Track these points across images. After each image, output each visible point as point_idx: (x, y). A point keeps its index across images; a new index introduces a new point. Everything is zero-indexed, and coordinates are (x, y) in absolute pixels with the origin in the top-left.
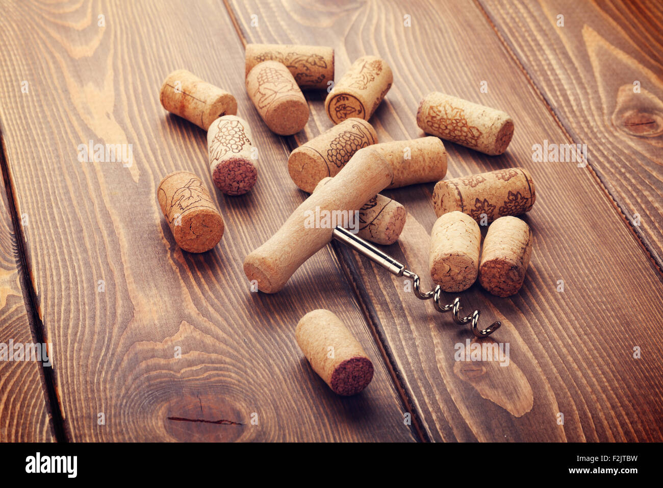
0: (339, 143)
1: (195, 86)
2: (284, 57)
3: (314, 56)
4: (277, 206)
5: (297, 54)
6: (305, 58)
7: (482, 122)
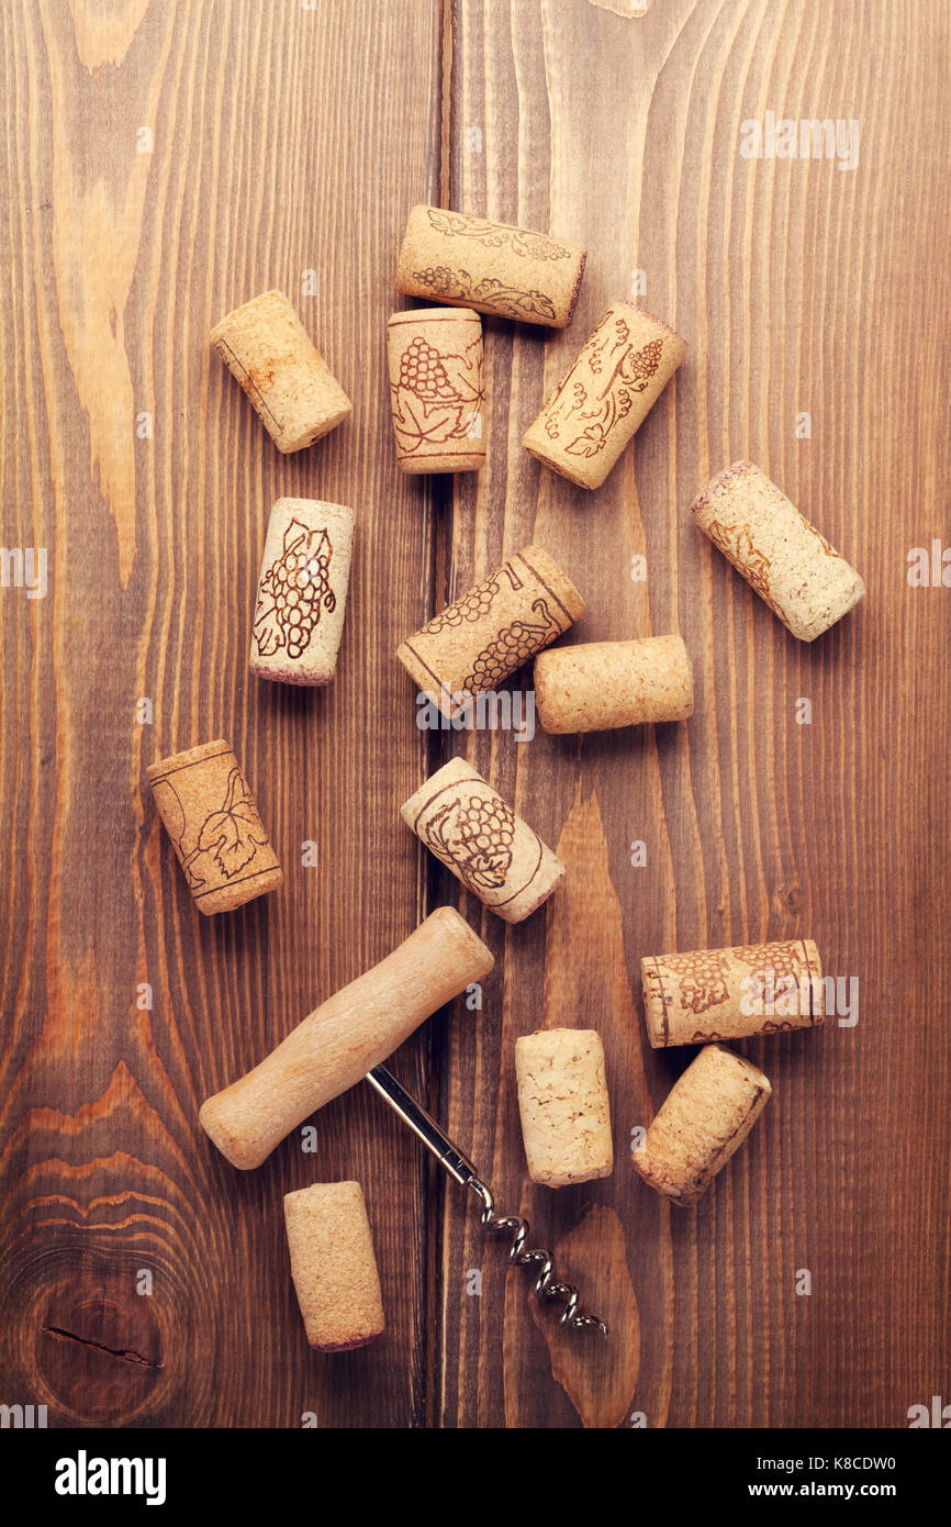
0: (492, 657)
1: (272, 373)
2: (474, 285)
3: (534, 294)
4: (361, 722)
5: (501, 285)
6: (515, 296)
7: (794, 608)
